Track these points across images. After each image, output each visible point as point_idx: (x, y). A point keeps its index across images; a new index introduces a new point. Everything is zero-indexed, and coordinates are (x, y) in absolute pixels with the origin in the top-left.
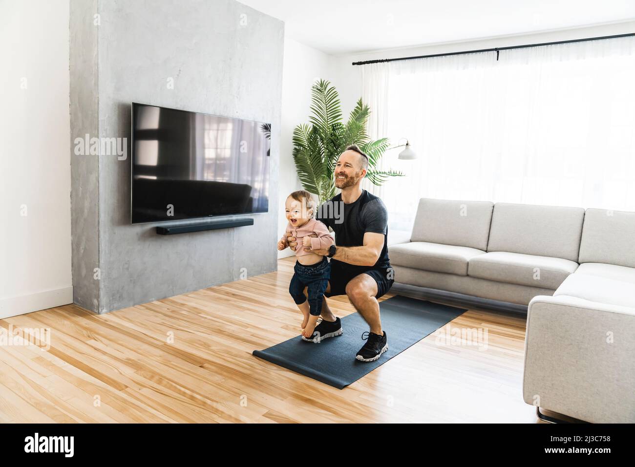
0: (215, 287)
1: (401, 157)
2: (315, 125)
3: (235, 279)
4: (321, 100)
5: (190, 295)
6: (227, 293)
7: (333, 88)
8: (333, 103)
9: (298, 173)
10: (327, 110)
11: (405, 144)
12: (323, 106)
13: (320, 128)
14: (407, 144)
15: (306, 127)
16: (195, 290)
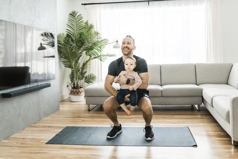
0: (34, 125)
1: (114, 47)
2: (68, 33)
3: (42, 118)
4: (73, 21)
5: (23, 132)
6: (44, 127)
7: (80, 15)
8: (80, 22)
9: (60, 58)
10: (76, 25)
11: (116, 41)
12: (75, 24)
13: (71, 34)
14: (117, 41)
15: (63, 35)
16: (23, 129)
